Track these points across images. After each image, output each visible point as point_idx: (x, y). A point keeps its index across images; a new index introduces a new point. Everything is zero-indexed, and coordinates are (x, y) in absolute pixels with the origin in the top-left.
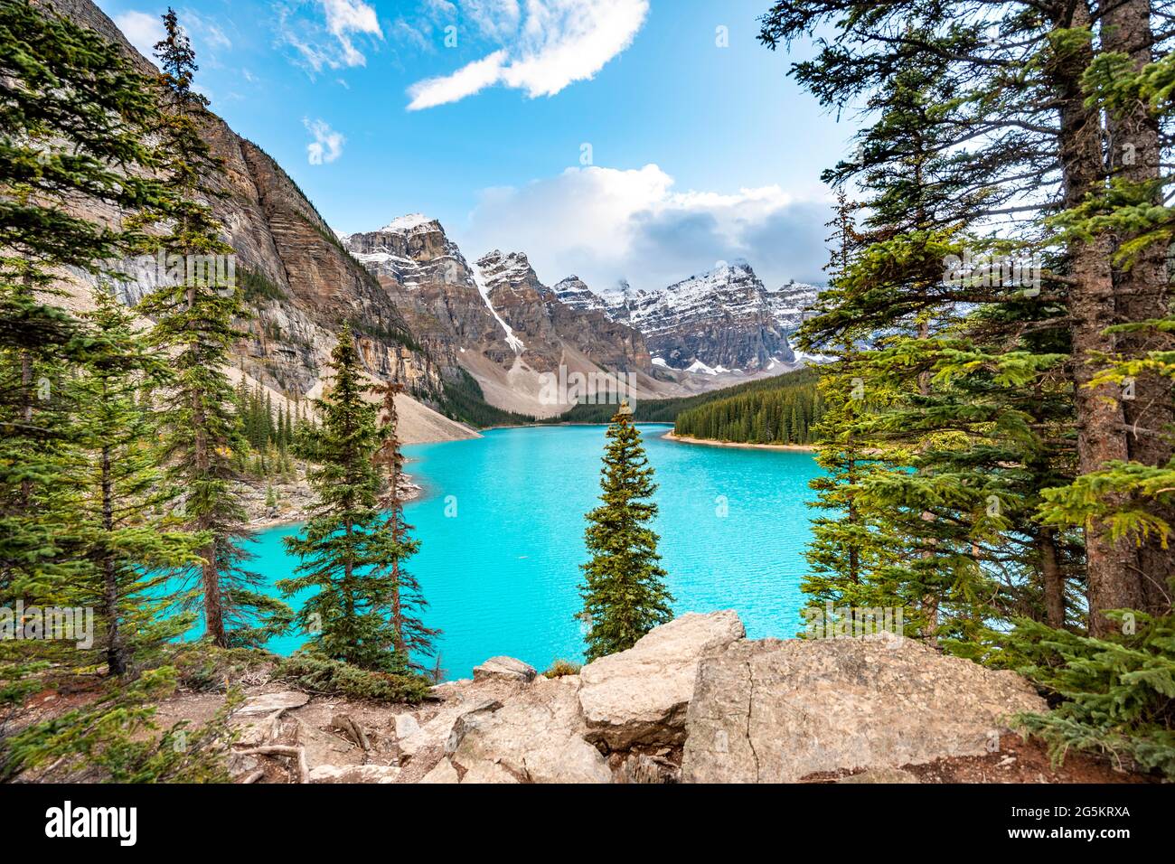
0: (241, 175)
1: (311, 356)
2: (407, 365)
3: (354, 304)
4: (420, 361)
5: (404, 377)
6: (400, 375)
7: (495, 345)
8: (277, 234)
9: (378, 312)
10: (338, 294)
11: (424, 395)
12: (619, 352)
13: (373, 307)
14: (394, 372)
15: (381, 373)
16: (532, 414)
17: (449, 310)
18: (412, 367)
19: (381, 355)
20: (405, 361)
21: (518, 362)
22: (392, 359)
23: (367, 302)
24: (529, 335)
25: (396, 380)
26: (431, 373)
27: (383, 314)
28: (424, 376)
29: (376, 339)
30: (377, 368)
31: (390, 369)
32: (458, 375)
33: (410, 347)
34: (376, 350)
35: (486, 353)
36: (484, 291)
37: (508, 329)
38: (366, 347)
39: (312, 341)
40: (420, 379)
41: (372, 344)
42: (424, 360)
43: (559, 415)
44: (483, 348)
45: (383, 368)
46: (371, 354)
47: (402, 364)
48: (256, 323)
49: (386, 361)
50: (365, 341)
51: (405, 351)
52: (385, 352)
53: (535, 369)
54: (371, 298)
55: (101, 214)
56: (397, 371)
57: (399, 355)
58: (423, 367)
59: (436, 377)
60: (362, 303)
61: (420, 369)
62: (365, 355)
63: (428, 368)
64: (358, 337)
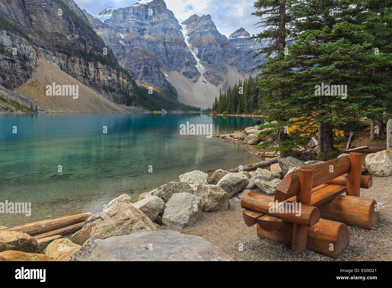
1: (28, 64)
2: (101, 73)
3: (68, 37)
4: (110, 70)
5: (99, 80)
6: (96, 78)
7: (189, 69)
9: (84, 42)
10: (58, 31)
11: (112, 90)
13: (80, 40)
14: (92, 76)
15: (84, 77)
16: (198, 106)
17: (166, 49)
18: (104, 74)
19: (84, 67)
20: (100, 70)
21: (202, 78)
22: (92, 69)
23: (77, 36)
24: (209, 63)
25: (94, 81)
26: (121, 79)
27: (87, 43)
28: (114, 80)
29: (80, 57)
30: (81, 74)
31: (90, 75)
33: (103, 63)
34: (80, 63)
35: (184, 73)
36: (186, 38)
37: (198, 60)
38: (73, 61)
39: (29, 55)
40: (109, 81)
42: (115, 71)
44: (183, 70)
45: (85, 73)
46: (77, 65)
47: (98, 72)
49: (87, 70)
50: (73, 58)
51: (100, 65)
52: (88, 65)
53: (210, 82)
54: (80, 34)
56: (95, 76)
57: (96, 67)
58: (113, 75)
59: (125, 81)
60: (73, 37)
61: (110, 76)
62: (73, 66)
63: (118, 76)
64: (69, 56)
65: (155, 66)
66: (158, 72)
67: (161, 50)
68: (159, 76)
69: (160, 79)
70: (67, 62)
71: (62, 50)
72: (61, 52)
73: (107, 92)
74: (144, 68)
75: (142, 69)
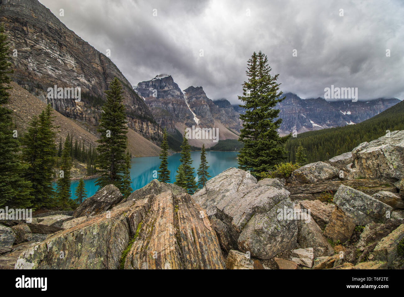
0: (98, 65)
2: (150, 128)
3: (132, 107)
4: (155, 127)
5: (149, 133)
6: (147, 132)
7: (189, 121)
8: (108, 84)
9: (140, 110)
10: (127, 104)
11: (156, 139)
12: (237, 124)
13: (139, 108)
14: (145, 131)
15: (140, 131)
17: (174, 108)
18: (151, 129)
19: (140, 125)
20: (149, 127)
22: (145, 126)
23: (137, 106)
24: (202, 117)
25: (146, 134)
26: (159, 131)
27: (142, 110)
28: (156, 133)
29: (139, 119)
30: (139, 130)
31: (144, 130)
32: (175, 132)
33: (151, 122)
34: (139, 123)
35: (186, 124)
36: (186, 101)
37: (194, 114)
38: (135, 122)
40: (154, 134)
41: (137, 121)
42: (157, 127)
43: (210, 148)
44: (185, 122)
45: (141, 129)
46: (137, 124)
47: (148, 128)
48: (97, 114)
49: (142, 127)
50: (135, 120)
51: (149, 123)
52: (142, 124)
54: (138, 105)
55: (51, 80)
56: (146, 131)
57: (147, 125)
58: (156, 129)
59: (161, 133)
60: (135, 107)
61: (155, 130)
62: (135, 125)
63: (158, 130)
64: (133, 119)
65: (169, 120)
66: (171, 124)
67: (171, 109)
68: (172, 126)
69: (172, 128)
70: (132, 123)
71: (129, 115)
72: (129, 117)
73: (153, 141)
74: (162, 121)
75: (161, 121)
